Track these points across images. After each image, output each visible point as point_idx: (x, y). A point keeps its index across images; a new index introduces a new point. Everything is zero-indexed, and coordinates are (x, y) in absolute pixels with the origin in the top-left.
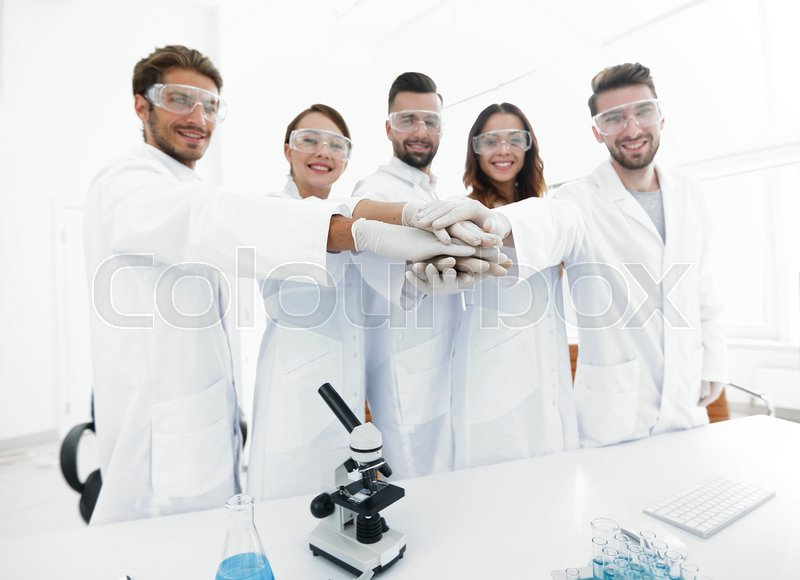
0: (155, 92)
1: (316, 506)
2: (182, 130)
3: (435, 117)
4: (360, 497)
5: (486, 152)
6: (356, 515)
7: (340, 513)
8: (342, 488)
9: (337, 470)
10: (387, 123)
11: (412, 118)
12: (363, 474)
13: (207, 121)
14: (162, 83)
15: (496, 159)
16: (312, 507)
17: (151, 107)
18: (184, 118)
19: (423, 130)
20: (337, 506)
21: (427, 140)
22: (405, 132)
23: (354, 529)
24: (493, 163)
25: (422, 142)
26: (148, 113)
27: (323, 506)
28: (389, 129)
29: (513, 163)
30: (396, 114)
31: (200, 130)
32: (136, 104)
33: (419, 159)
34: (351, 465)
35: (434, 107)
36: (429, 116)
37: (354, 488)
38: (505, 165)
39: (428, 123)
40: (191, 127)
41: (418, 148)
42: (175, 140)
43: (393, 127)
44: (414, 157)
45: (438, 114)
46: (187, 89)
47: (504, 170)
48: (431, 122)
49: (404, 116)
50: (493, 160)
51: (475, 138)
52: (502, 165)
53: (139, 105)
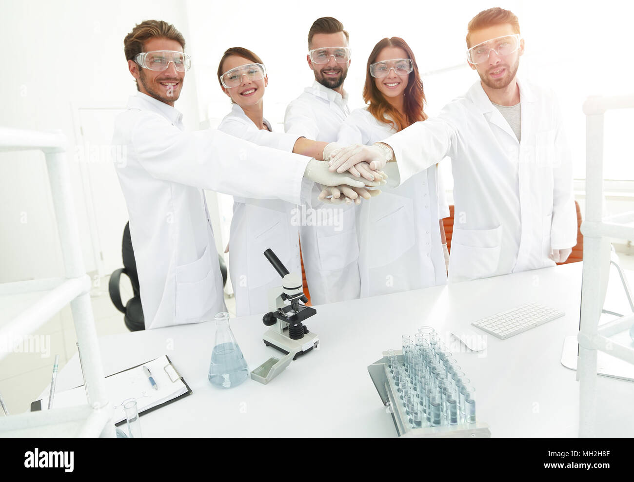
0: (142, 58)
1: (266, 319)
2: (162, 81)
3: (343, 50)
4: (290, 314)
5: (380, 76)
6: (289, 324)
7: (280, 324)
8: (280, 309)
9: (277, 299)
10: (308, 57)
11: (326, 53)
12: (292, 301)
13: (178, 72)
14: (144, 52)
15: (387, 81)
16: (264, 320)
17: (140, 69)
18: (164, 73)
19: (334, 61)
20: (278, 320)
21: (338, 68)
22: (322, 63)
23: (288, 332)
24: (385, 84)
25: (334, 69)
26: (139, 73)
27: (270, 319)
28: (310, 62)
29: (399, 83)
30: (314, 50)
31: (175, 79)
32: (130, 67)
33: (333, 83)
34: (284, 297)
35: (341, 43)
36: (339, 50)
37: (286, 310)
38: (394, 85)
39: (337, 56)
40: (169, 79)
41: (332, 74)
42: (159, 89)
43: (313, 61)
44: (329, 81)
45: (345, 48)
46: (161, 53)
47: (393, 88)
48: (339, 54)
49: (319, 52)
50: (384, 82)
51: (371, 65)
52: (391, 85)
53: (132, 67)
